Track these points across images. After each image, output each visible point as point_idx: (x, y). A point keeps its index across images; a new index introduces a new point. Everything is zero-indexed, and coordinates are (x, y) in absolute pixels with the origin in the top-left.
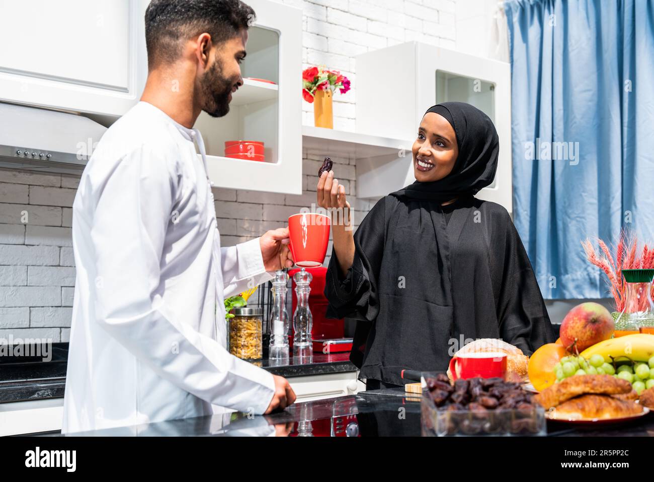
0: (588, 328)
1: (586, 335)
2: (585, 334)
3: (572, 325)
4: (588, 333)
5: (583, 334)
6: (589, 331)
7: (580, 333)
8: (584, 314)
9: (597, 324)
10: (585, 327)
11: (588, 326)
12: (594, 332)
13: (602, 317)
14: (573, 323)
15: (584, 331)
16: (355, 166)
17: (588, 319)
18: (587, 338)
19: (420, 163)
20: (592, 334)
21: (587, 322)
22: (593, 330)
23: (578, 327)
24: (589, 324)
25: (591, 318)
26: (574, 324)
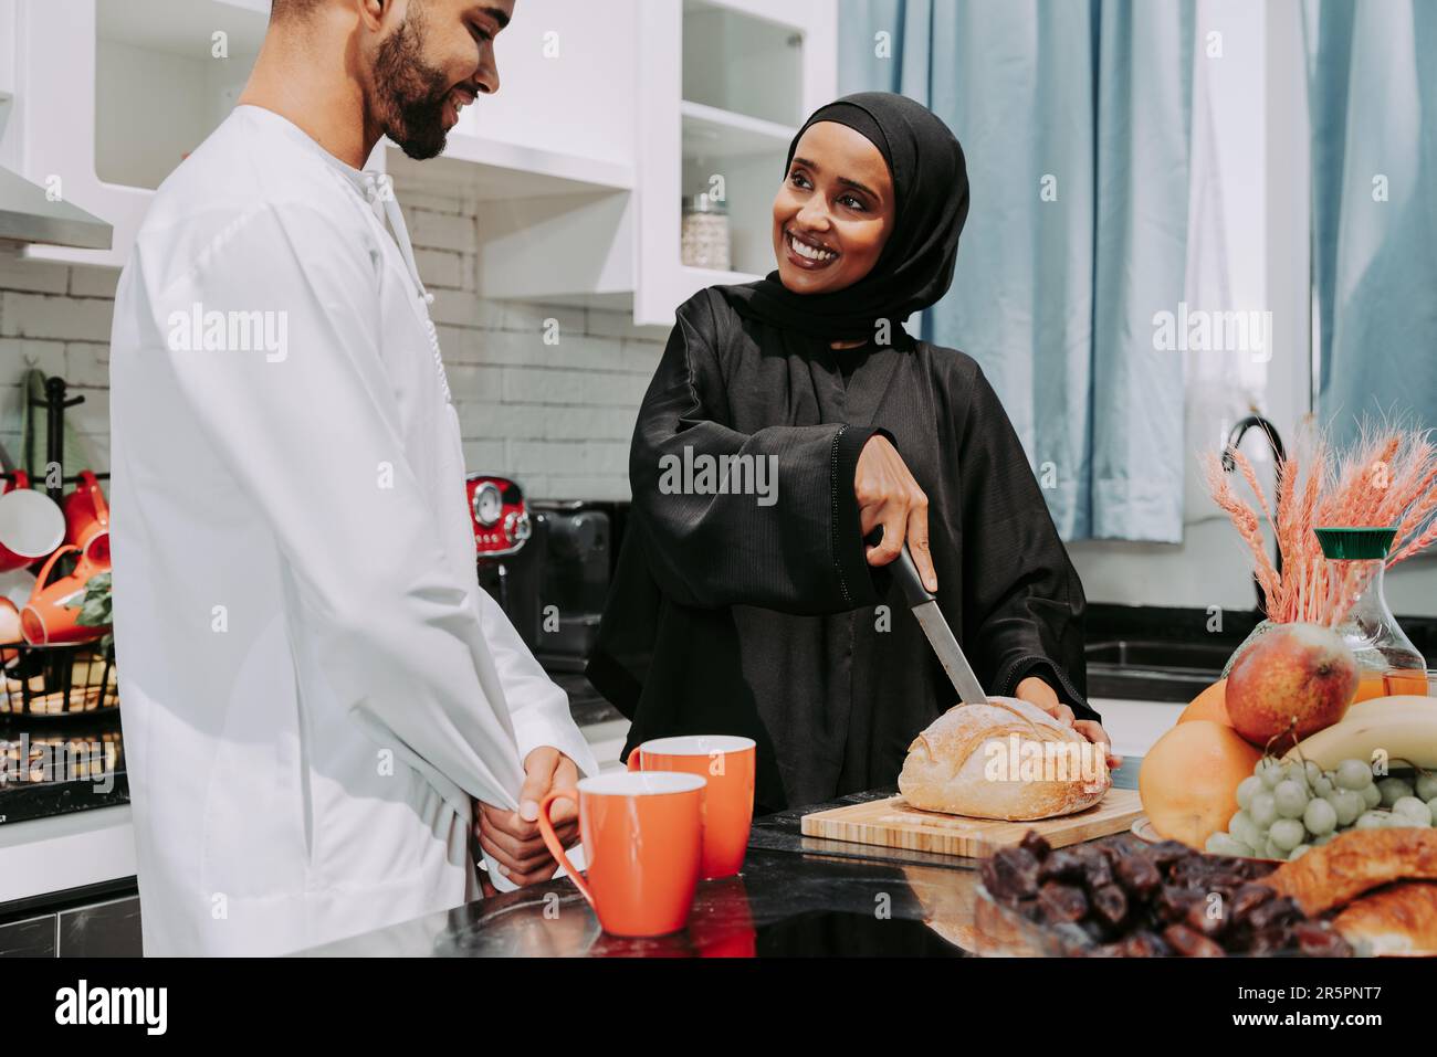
0: (1311, 689)
1: (1308, 705)
2: (1304, 703)
3: (1271, 681)
4: (1313, 702)
5: (1300, 704)
6: (1314, 695)
7: (1293, 700)
8: (1298, 652)
9: (1332, 677)
10: (1304, 686)
11: (1311, 683)
12: (1325, 698)
13: (1340, 660)
14: (1274, 675)
15: (1302, 696)
16: (474, 219)
17: (1310, 667)
18: (1309, 714)
19: (799, 248)
20: (1321, 703)
21: (1307, 673)
22: (1323, 692)
23: (1288, 687)
24: (1314, 679)
25: (1318, 663)
26: (1278, 679)
